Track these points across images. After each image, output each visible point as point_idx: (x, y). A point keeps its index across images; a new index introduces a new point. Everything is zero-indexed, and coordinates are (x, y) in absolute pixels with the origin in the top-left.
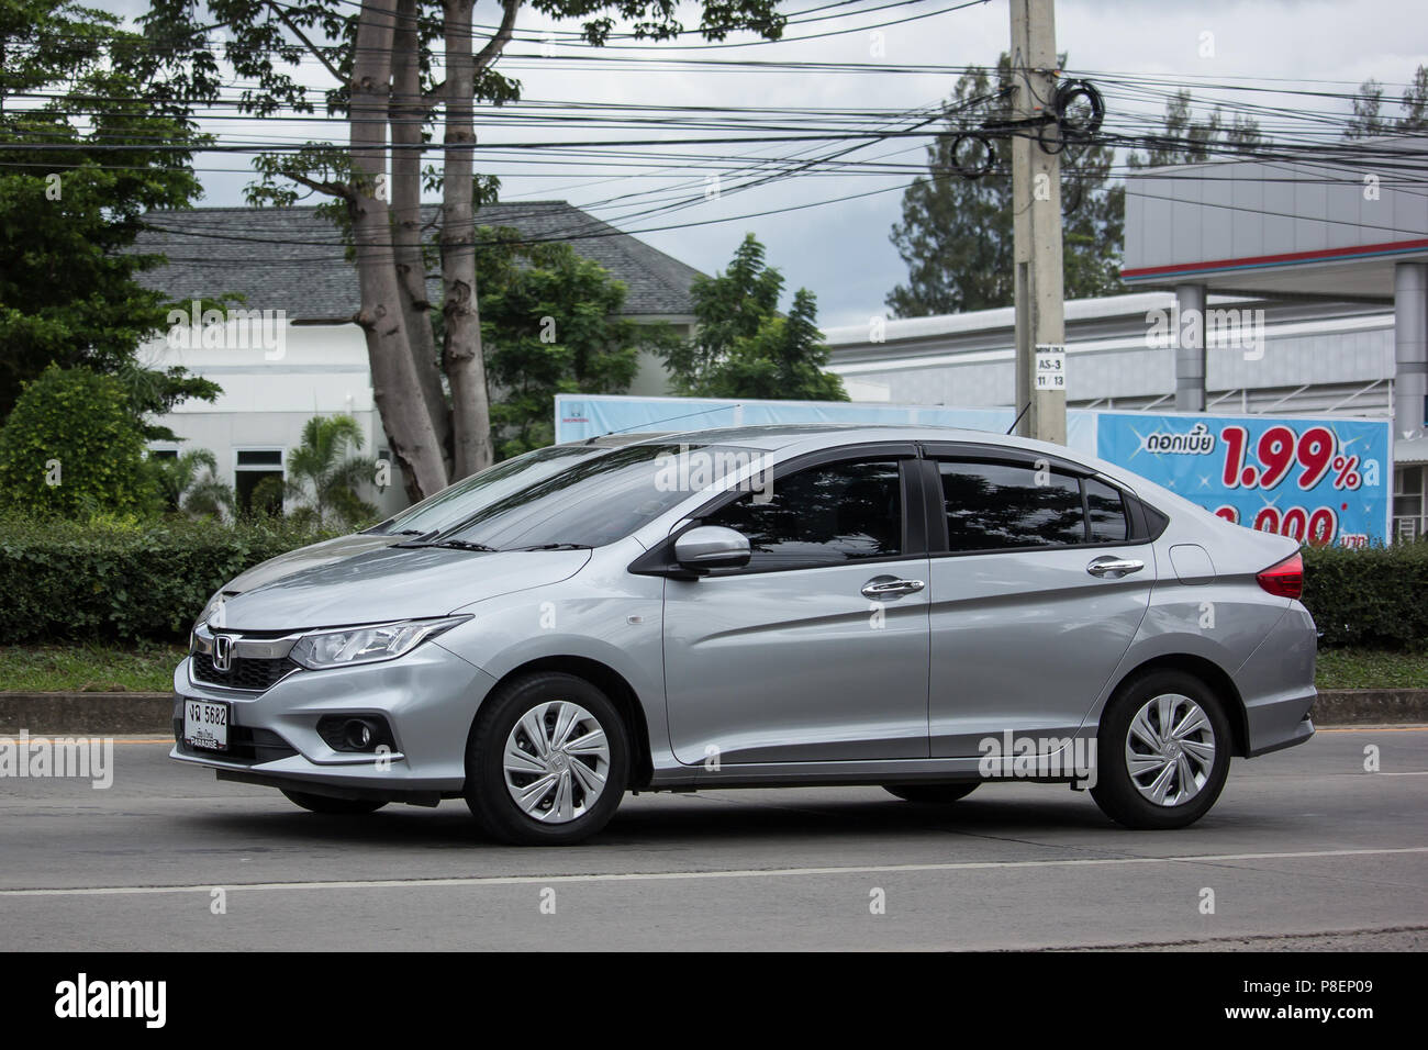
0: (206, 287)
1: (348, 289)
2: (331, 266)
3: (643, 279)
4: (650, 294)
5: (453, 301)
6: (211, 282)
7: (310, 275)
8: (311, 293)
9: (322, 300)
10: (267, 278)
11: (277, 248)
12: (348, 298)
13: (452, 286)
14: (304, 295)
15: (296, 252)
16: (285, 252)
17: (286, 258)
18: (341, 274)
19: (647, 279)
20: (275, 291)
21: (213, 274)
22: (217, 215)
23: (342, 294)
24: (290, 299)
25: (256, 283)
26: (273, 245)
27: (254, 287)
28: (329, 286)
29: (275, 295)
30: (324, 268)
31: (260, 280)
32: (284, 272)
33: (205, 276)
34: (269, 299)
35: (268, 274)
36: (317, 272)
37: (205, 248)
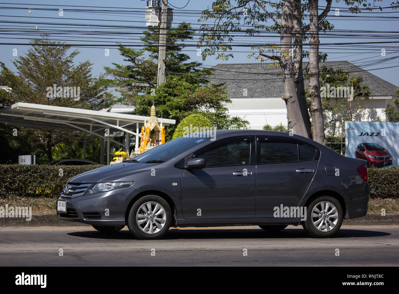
0: (236, 88)
1: (280, 88)
2: (275, 81)
3: (371, 85)
4: (373, 90)
5: (312, 92)
6: (238, 86)
7: (268, 84)
8: (269, 90)
9: (272, 92)
10: (255, 85)
11: (258, 76)
12: (280, 91)
13: (313, 87)
14: (267, 90)
15: (264, 77)
16: (260, 77)
17: (261, 79)
18: (278, 84)
19: (373, 85)
20: (257, 89)
21: (238, 84)
22: (239, 66)
23: (278, 90)
24: (262, 92)
25: (252, 87)
26: (257, 75)
27: (251, 88)
28: (274, 88)
29: (257, 90)
30: (273, 82)
31: (253, 86)
32: (260, 83)
33: (236, 85)
34: (255, 92)
35: (255, 84)
36: (270, 83)
37: (236, 76)
